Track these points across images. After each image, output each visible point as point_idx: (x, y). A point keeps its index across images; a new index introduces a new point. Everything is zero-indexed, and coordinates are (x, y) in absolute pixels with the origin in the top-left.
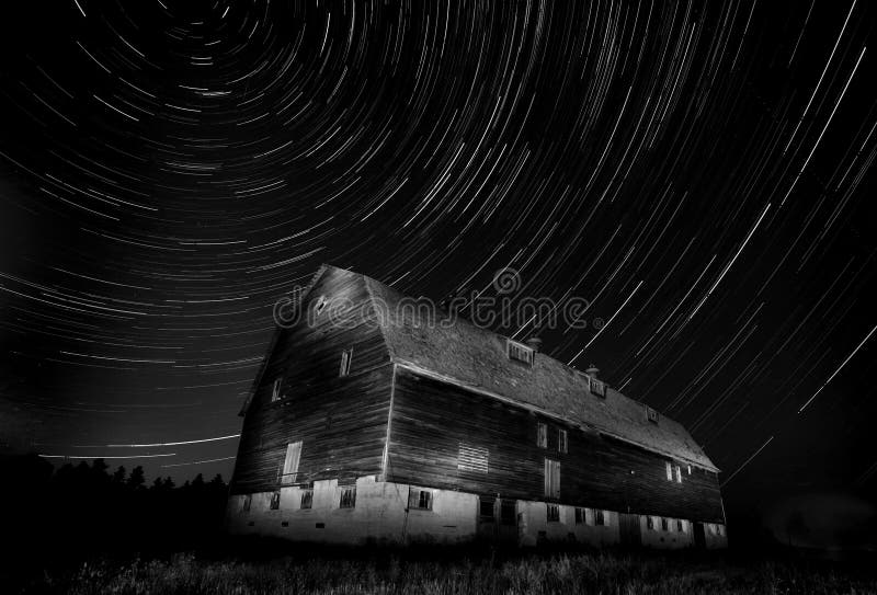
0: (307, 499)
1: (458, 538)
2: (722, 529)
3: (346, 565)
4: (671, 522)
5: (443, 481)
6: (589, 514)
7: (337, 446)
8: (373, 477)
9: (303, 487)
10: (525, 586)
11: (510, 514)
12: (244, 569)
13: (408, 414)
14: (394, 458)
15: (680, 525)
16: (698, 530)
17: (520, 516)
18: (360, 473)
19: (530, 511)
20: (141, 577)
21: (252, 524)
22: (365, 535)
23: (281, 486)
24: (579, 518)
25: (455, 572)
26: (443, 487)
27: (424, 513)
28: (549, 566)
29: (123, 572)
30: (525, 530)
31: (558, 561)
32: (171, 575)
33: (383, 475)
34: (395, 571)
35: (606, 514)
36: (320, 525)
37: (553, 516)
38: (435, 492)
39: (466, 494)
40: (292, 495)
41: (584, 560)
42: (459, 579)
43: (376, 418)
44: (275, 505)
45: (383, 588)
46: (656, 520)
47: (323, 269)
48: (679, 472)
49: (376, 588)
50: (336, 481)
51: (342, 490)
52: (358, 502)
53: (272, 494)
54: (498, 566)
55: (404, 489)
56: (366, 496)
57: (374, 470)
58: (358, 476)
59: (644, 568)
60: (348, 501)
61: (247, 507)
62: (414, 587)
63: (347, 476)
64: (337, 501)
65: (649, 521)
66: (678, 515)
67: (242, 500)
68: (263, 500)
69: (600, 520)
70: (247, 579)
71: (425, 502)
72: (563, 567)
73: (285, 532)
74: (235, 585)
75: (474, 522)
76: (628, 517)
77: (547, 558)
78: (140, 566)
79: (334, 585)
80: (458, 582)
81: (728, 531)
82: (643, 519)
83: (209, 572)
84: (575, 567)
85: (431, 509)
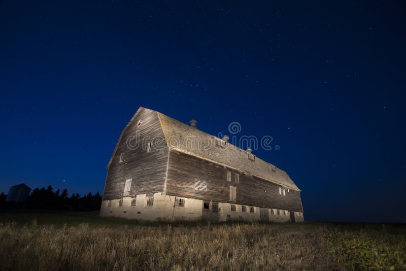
0: (134, 202)
1: (195, 218)
2: (302, 214)
3: (149, 228)
4: (281, 211)
5: (189, 195)
6: (248, 208)
7: (146, 181)
8: (160, 193)
9: (132, 197)
10: (222, 237)
11: (216, 209)
12: (109, 230)
13: (174, 167)
14: (169, 186)
15: (284, 213)
16: (292, 215)
17: (220, 209)
18: (155, 191)
19: (224, 207)
20: (66, 233)
21: (111, 212)
22: (157, 216)
23: (123, 197)
24: (244, 209)
25: (194, 232)
26: (189, 197)
27: (181, 207)
28: (232, 229)
29: (59, 232)
30: (222, 215)
31: (235, 227)
32: (79, 233)
33: (164, 192)
34: (169, 231)
35: (255, 208)
36: (139, 213)
37: (233, 209)
38: (185, 199)
39: (198, 200)
40: (128, 200)
41: (246, 226)
42: (195, 234)
43: (161, 169)
44: (121, 204)
45: (164, 238)
46: (275, 211)
47: (140, 109)
48: (284, 191)
49: (162, 238)
50: (145, 195)
51: (148, 198)
52: (155, 203)
53: (120, 200)
54: (211, 229)
55: (173, 198)
56: (158, 201)
57: (161, 190)
58: (154, 193)
59: (270, 230)
60: (150, 203)
61: (109, 206)
62: (177, 237)
63: (150, 193)
64: (146, 203)
65: (272, 211)
66: (284, 209)
67: (107, 202)
68: (116, 202)
69: (252, 211)
70: (110, 234)
71: (181, 203)
72: (237, 229)
73: (124, 215)
74: (105, 237)
75: (201, 211)
76: (264, 209)
77: (231, 225)
78: (66, 229)
79: (145, 237)
80: (195, 236)
81: (304, 215)
82: (270, 210)
83: (94, 231)
84: (242, 229)
85: (184, 206)
